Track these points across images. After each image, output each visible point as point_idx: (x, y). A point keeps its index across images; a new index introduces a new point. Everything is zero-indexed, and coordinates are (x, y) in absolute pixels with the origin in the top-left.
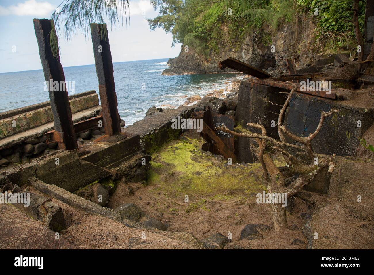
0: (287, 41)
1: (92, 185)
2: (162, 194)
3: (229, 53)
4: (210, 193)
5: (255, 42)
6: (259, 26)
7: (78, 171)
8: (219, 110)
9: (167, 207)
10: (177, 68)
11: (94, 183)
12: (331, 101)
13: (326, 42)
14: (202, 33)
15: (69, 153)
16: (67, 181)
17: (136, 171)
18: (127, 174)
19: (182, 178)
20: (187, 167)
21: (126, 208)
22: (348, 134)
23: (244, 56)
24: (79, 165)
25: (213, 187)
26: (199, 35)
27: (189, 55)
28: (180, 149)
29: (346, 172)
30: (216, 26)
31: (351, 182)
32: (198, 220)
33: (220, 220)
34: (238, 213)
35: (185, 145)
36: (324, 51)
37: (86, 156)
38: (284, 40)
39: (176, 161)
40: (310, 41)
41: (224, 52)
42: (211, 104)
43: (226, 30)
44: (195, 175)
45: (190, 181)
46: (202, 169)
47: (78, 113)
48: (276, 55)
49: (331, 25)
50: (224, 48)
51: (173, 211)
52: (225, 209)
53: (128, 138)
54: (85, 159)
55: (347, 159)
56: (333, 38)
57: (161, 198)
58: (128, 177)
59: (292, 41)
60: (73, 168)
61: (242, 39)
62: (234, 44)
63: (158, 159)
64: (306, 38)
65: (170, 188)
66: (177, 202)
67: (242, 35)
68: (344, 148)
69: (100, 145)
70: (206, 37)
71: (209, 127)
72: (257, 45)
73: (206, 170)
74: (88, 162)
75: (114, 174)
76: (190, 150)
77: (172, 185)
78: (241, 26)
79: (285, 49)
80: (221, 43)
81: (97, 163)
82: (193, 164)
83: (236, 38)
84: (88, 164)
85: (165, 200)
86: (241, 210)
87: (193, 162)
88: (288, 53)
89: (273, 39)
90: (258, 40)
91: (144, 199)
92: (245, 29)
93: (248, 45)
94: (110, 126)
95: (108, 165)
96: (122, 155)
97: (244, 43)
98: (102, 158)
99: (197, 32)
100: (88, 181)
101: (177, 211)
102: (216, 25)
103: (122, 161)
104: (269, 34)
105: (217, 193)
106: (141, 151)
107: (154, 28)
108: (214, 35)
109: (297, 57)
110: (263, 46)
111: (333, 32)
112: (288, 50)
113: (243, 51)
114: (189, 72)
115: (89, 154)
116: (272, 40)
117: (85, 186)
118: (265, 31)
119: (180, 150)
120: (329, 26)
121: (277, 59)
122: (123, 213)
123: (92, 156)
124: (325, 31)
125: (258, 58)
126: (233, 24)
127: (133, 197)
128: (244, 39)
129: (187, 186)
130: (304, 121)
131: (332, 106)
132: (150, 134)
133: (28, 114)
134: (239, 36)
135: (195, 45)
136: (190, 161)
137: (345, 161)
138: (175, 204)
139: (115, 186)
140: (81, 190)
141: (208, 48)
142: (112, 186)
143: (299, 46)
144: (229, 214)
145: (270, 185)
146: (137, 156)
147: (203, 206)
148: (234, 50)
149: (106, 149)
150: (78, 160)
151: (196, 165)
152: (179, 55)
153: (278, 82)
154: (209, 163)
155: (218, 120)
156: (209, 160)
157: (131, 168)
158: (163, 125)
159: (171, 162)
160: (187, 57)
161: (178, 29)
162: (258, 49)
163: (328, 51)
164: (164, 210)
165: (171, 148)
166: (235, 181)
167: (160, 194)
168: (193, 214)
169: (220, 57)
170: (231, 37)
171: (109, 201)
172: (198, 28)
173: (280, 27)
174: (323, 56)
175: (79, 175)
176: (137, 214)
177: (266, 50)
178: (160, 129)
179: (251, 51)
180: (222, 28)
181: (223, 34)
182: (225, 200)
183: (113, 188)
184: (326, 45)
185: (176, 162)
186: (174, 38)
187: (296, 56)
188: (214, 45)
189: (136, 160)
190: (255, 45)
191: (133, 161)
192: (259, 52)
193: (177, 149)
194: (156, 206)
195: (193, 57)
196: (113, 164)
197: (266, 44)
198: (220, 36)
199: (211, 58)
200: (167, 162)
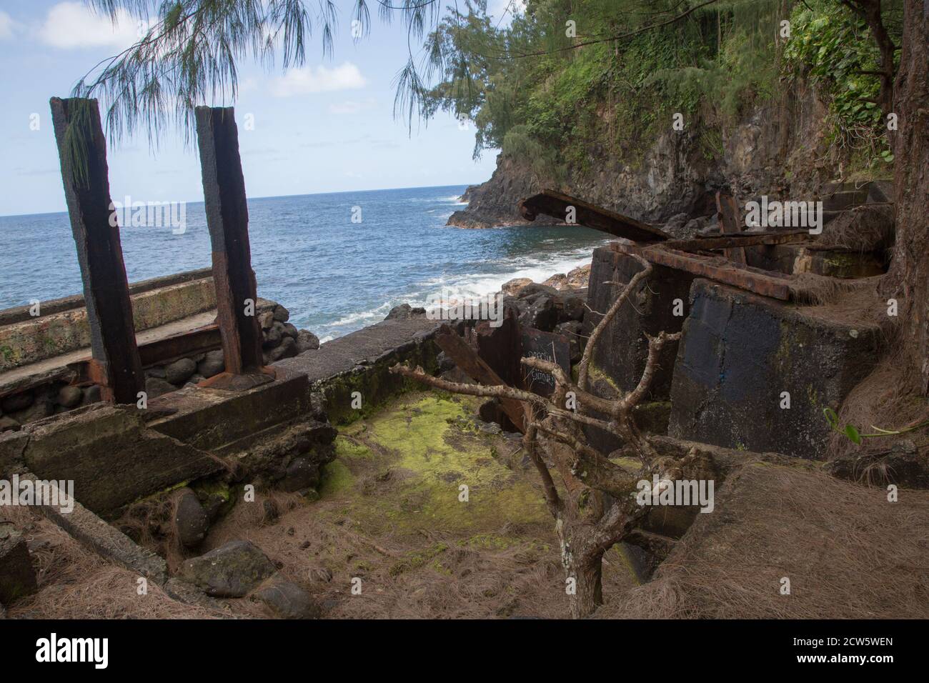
0: (761, 147)
1: (170, 492)
2: (346, 524)
3: (616, 174)
4: (466, 529)
5: (681, 148)
6: (692, 108)
7: (135, 456)
8: (535, 320)
9: (350, 558)
10: (486, 209)
11: (177, 486)
12: (777, 307)
13: (851, 151)
14: (549, 124)
15: (115, 411)
16: (106, 478)
17: (291, 462)
18: (266, 470)
19: (407, 487)
20: (428, 460)
21: (226, 553)
22: (813, 392)
23: (652, 184)
24: (139, 440)
25: (478, 514)
26: (542, 129)
27: (517, 178)
28: (425, 413)
29: (743, 494)
30: (583, 109)
31: (740, 523)
32: (413, 596)
33: (466, 600)
34: (514, 583)
35: (441, 405)
36: (847, 174)
37: (162, 421)
38: (754, 145)
39: (408, 442)
40: (815, 148)
41: (602, 173)
42: (524, 302)
43: (608, 117)
44: (441, 481)
45: (426, 497)
46: (463, 466)
47: (203, 314)
48: (733, 183)
49: (865, 109)
50: (604, 164)
51: (361, 568)
52: (484, 573)
53: (278, 381)
54: (157, 428)
55: (766, 459)
56: (869, 141)
57: (342, 535)
58: (271, 478)
59: (772, 147)
60: (121, 448)
61: (649, 142)
62: (627, 154)
63: (363, 436)
64: (807, 139)
65: (373, 510)
66: (377, 547)
67: (648, 131)
68: (802, 429)
69: (205, 396)
70: (560, 134)
71: (483, 363)
72: (686, 156)
73: (472, 470)
74: (164, 436)
75: (232, 469)
76: (449, 416)
77: (380, 503)
78: (647, 109)
79: (755, 168)
80: (596, 149)
81: (190, 439)
82: (445, 454)
83: (633, 138)
84: (162, 439)
85: (349, 540)
86: (526, 578)
87: (446, 447)
88: (762, 178)
89: (725, 141)
90: (690, 143)
91: (299, 533)
92: (656, 115)
93: (663, 156)
94: (236, 351)
95: (219, 445)
96: (258, 422)
97: (654, 152)
98: (206, 428)
99: (537, 121)
100: (160, 483)
101: (371, 568)
102: (583, 106)
103: (258, 437)
104: (717, 129)
105: (481, 530)
106: (311, 413)
107: (432, 111)
108: (579, 130)
109: (785, 187)
110: (701, 159)
111: (869, 125)
112: (763, 169)
113: (651, 172)
114: (516, 220)
115: (171, 417)
116: (724, 145)
117: (153, 493)
118: (707, 123)
119: (424, 416)
120: (859, 111)
121: (735, 191)
122: (218, 564)
123: (177, 420)
124: (849, 122)
125: (689, 190)
126: (627, 104)
127: (273, 527)
128: (653, 140)
129: (414, 507)
130: (720, 355)
131: (779, 319)
132: (349, 373)
133: (77, 314)
134: (640, 133)
135: (532, 155)
136: (440, 444)
137: (758, 466)
138: (371, 552)
139: (234, 498)
140: (141, 502)
141: (563, 162)
142: (223, 498)
143: (790, 160)
144: (490, 587)
145: (561, 518)
146: (298, 426)
147: (436, 560)
148: (628, 167)
149: (216, 406)
150: (136, 428)
151: (453, 455)
152: (491, 177)
153: (676, 253)
154: (486, 453)
155: (533, 344)
156: (486, 444)
157: (279, 454)
158: (388, 352)
159: (393, 446)
160: (511, 182)
161: (490, 114)
162: (689, 165)
163: (858, 174)
164: (340, 566)
165: (405, 409)
166: (537, 502)
167: (341, 523)
168: (405, 578)
169: (593, 186)
170: (621, 134)
171: (206, 534)
172: (540, 112)
173: (742, 112)
174: (843, 185)
175: (136, 466)
176: (253, 568)
177: (709, 170)
178: (378, 361)
179: (670, 172)
180: (599, 114)
181: (600, 129)
182: (496, 549)
183: (226, 502)
184: (853, 159)
185: (405, 446)
186: (479, 137)
187: (782, 184)
188: (577, 154)
189: (295, 436)
190: (681, 155)
191: (285, 438)
192: (691, 173)
193: (417, 412)
194: (325, 552)
195: (525, 183)
196: (232, 443)
197: (708, 154)
198: (594, 134)
199: (570, 186)
200: (384, 443)
